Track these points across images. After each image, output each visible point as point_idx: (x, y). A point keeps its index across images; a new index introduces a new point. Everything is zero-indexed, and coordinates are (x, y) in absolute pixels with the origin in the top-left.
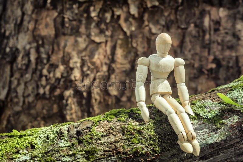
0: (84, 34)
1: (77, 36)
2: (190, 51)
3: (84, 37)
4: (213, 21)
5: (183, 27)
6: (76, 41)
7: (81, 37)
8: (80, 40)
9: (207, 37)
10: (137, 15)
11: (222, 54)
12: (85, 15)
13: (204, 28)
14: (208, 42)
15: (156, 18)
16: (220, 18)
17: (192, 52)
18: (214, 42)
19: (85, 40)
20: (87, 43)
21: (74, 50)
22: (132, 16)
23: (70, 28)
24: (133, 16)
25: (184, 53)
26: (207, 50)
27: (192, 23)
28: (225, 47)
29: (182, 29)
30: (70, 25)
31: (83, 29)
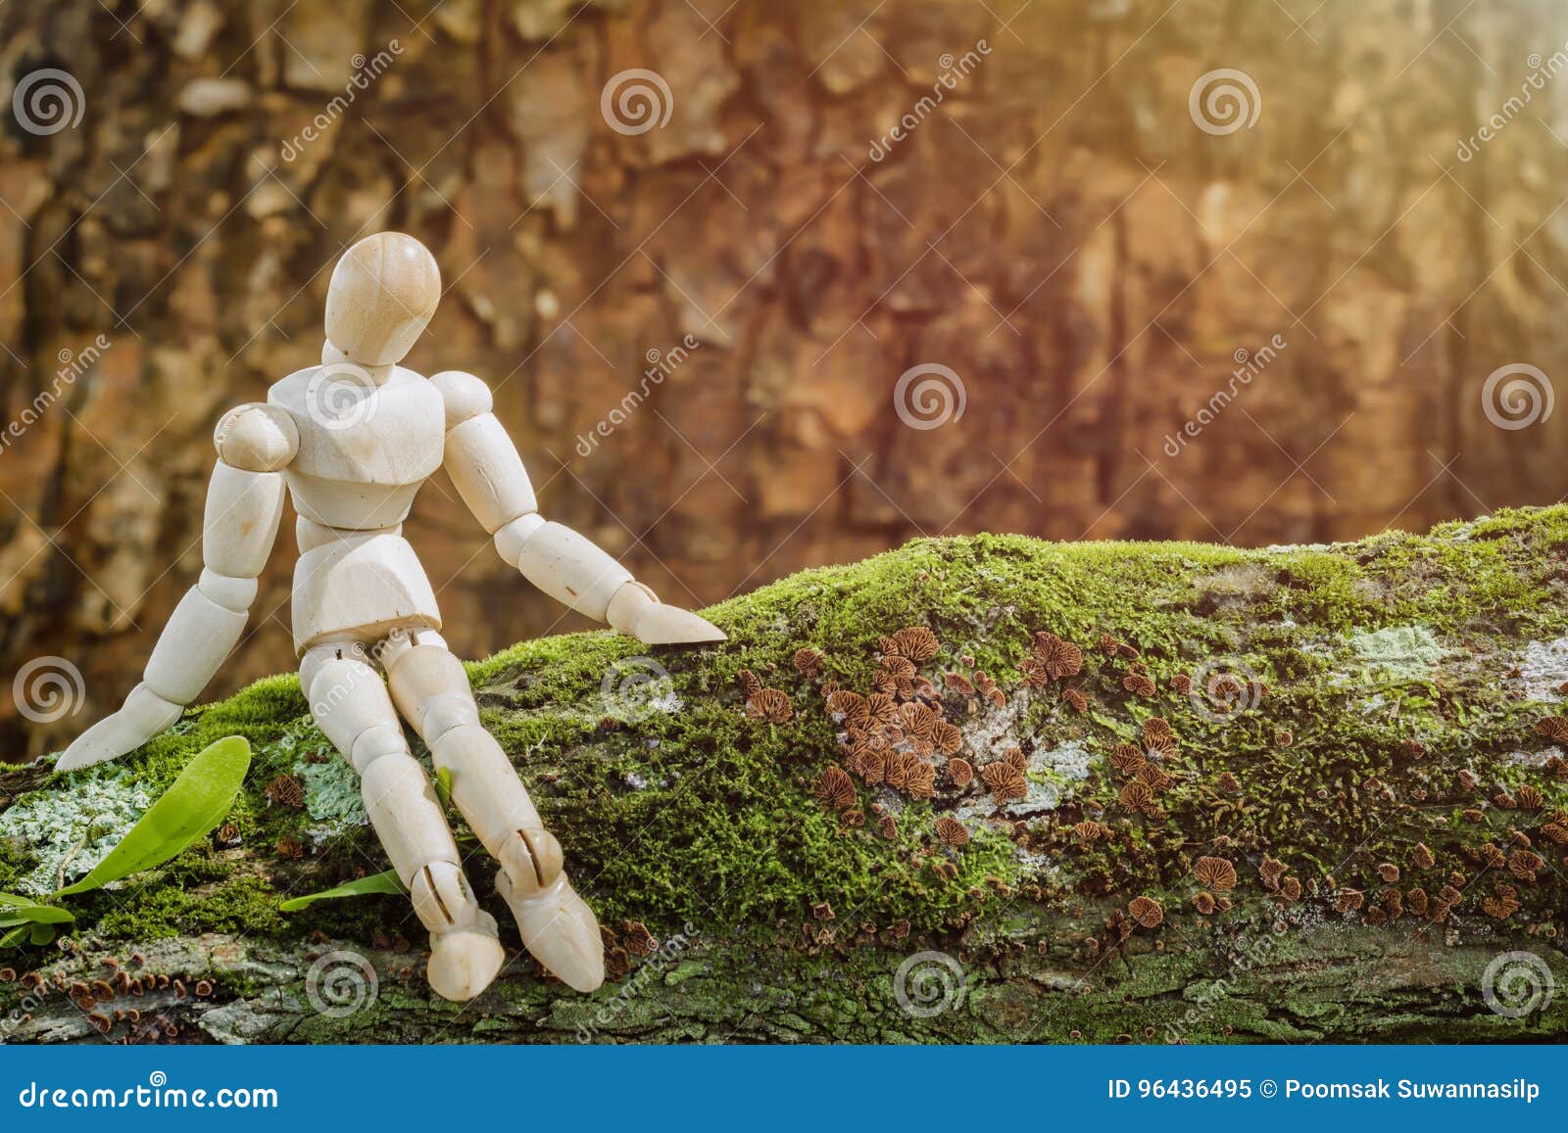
0: (199, 328)
1: (155, 341)
2: (953, 469)
3: (204, 345)
4: (1145, 270)
5: (901, 302)
6: (151, 375)
7: (182, 344)
8: (174, 364)
9: (1094, 377)
10: (566, 216)
11: (1207, 502)
12: (218, 203)
13: (1073, 318)
14: (1089, 413)
15: (716, 237)
16: (1203, 251)
17: (973, 476)
18: (1145, 416)
19: (207, 369)
20: (218, 388)
21: (128, 426)
22: (537, 223)
23: (112, 281)
24: (547, 220)
25: (903, 481)
26: (1088, 468)
27: (978, 279)
28: (1235, 454)
29: (900, 318)
30: (112, 263)
31: (194, 297)
